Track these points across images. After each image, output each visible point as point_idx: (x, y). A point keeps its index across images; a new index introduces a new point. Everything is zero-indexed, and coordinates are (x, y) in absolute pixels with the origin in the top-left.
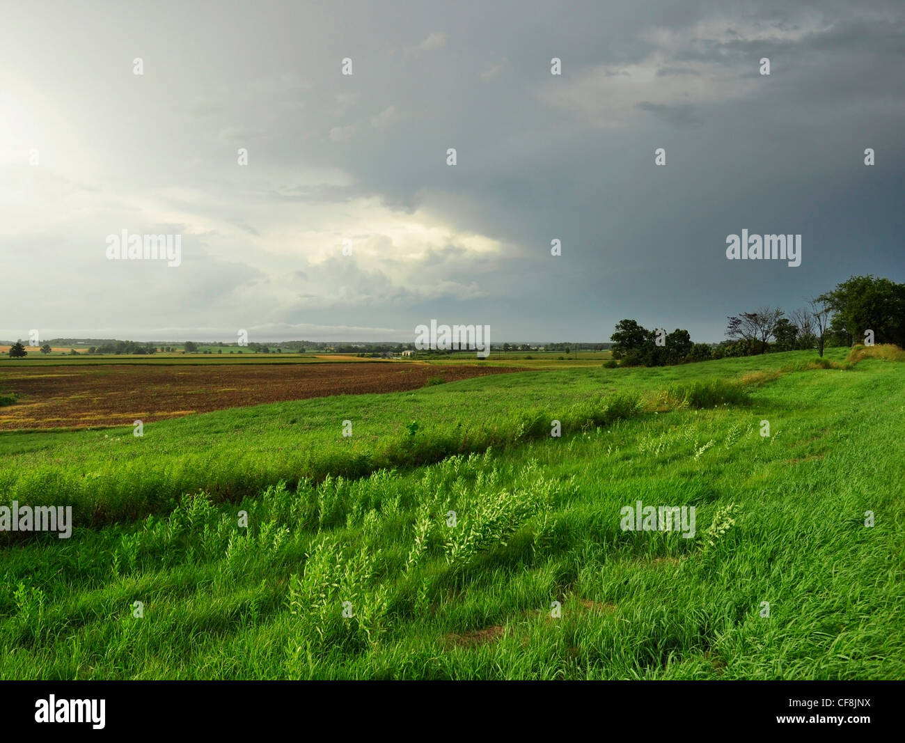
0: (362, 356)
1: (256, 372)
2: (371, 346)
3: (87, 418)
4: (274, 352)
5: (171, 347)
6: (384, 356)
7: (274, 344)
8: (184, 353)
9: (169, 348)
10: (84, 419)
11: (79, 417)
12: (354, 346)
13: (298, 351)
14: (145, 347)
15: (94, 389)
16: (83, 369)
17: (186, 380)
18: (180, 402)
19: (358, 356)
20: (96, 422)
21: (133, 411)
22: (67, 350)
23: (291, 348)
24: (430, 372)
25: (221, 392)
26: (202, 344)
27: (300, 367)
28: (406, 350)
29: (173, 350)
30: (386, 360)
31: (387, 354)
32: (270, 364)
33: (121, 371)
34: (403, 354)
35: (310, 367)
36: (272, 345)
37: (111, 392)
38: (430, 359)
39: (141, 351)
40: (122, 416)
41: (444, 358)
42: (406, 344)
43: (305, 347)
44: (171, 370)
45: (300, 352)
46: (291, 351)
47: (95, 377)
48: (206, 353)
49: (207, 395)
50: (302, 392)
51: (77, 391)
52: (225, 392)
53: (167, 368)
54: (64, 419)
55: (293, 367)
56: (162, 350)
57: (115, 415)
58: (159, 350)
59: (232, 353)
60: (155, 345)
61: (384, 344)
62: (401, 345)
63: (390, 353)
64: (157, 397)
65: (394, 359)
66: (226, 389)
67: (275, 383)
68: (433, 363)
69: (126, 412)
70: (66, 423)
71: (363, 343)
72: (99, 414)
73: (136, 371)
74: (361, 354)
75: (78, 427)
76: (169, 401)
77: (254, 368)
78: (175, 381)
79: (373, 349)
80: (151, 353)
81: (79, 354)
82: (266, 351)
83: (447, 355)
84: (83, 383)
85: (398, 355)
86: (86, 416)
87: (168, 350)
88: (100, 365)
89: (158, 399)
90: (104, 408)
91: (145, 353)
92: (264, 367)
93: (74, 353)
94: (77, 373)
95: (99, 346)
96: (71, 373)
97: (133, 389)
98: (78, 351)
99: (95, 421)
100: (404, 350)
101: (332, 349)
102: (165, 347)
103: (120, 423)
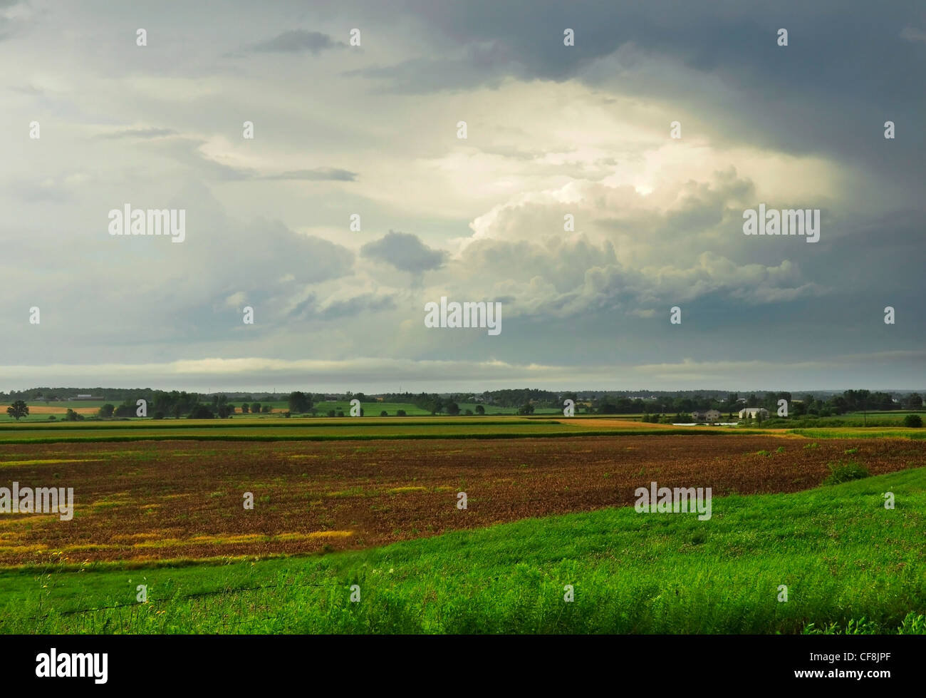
0: (655, 420)
1: (449, 454)
2: (672, 400)
3: (147, 544)
4: (469, 413)
5: (263, 404)
6: (701, 420)
7: (468, 395)
8: (288, 415)
9: (259, 406)
10: (141, 546)
11: (131, 542)
12: (634, 399)
13: (517, 410)
14: (211, 403)
15: (134, 488)
16: (99, 448)
17: (312, 469)
18: (317, 512)
19: (646, 420)
20: (167, 552)
21: (231, 531)
22: (60, 411)
23: (503, 404)
24: (820, 452)
25: (395, 493)
26: (322, 397)
27: (536, 444)
28: (746, 406)
29: (266, 410)
30: (707, 427)
31: (707, 414)
32: (470, 437)
33: (179, 454)
34: (741, 415)
35: (556, 444)
36: (466, 398)
37: (171, 493)
38: (801, 426)
39: (204, 413)
40: (213, 540)
41: (833, 425)
42: (746, 395)
43: (531, 402)
44: (279, 451)
45: (522, 413)
46: (504, 411)
47: (131, 464)
48: (332, 414)
49: (369, 499)
50: (561, 494)
51: (104, 491)
52: (404, 494)
53: (264, 447)
54: (104, 546)
55: (517, 443)
56: (245, 410)
57: (201, 538)
58: (238, 410)
59: (384, 414)
60: (231, 400)
61: (699, 394)
62: (733, 397)
63: (712, 414)
64: (270, 502)
65: (724, 426)
66: (404, 488)
67: (501, 476)
68: (811, 434)
69: (218, 532)
70: (111, 554)
71: (652, 393)
72: (166, 536)
73: (207, 452)
74: (651, 415)
75: (135, 561)
76: (296, 511)
77: (441, 446)
78: (291, 472)
79: (675, 404)
80: (224, 416)
81: (81, 418)
82: (454, 410)
83: (838, 418)
84: (110, 476)
85: (731, 419)
86: (142, 540)
87: (256, 409)
88: (133, 439)
89: (274, 508)
90: (172, 525)
91: (211, 417)
92: (460, 443)
93: (73, 416)
94: (94, 457)
95: (121, 403)
96: (83, 457)
97: (213, 488)
98: (80, 411)
99: (165, 549)
100: (741, 407)
101: (589, 405)
102: (250, 404)
103: (213, 554)
